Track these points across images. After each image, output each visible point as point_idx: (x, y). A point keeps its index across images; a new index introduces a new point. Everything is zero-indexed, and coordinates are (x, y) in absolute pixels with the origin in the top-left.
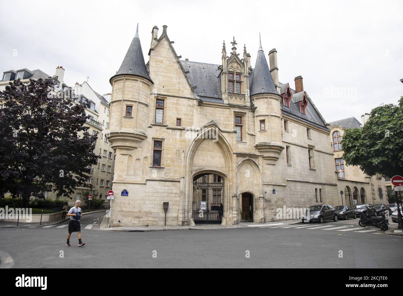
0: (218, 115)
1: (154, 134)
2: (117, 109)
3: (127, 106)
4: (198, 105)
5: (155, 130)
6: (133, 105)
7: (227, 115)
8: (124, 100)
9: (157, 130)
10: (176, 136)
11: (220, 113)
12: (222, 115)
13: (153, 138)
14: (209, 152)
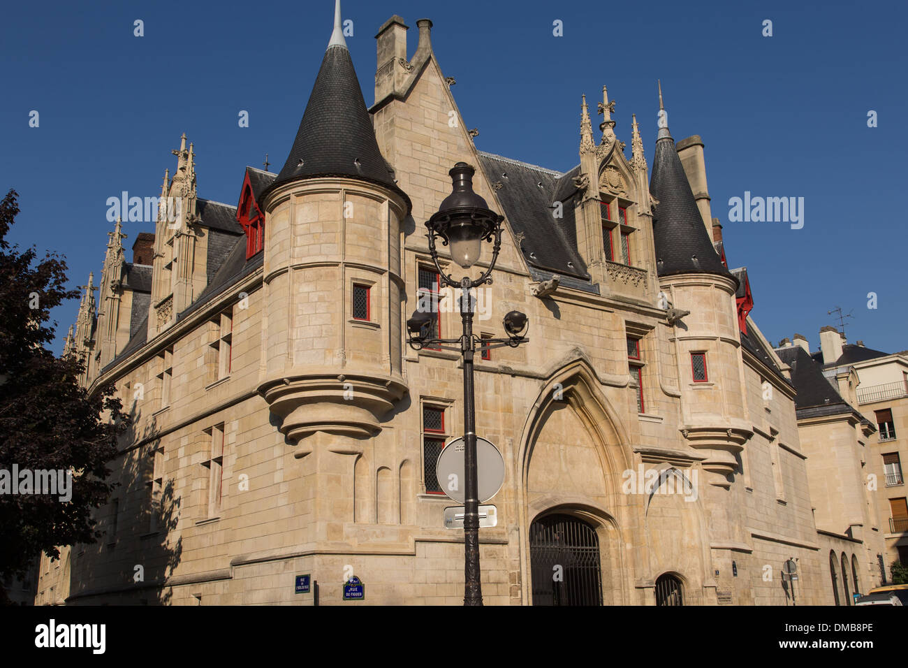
0: (586, 330)
1: (424, 384)
2: (321, 294)
3: (355, 285)
4: (536, 296)
5: (425, 370)
6: (374, 282)
7: (607, 332)
8: (347, 265)
9: (432, 371)
10: (484, 391)
11: (590, 321)
12: (595, 331)
13: (421, 397)
14: (562, 447)
